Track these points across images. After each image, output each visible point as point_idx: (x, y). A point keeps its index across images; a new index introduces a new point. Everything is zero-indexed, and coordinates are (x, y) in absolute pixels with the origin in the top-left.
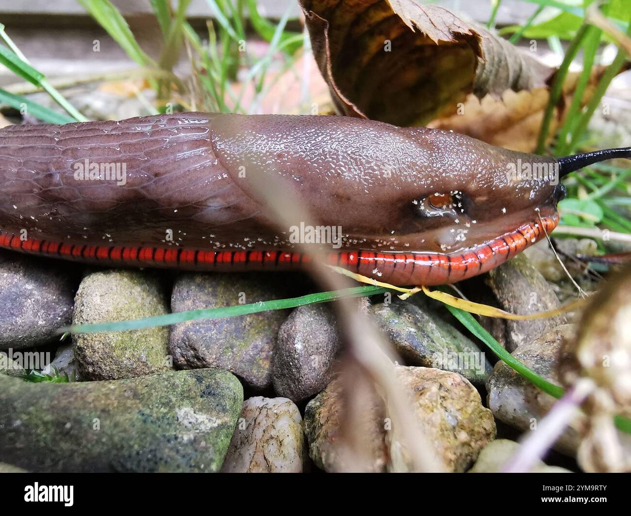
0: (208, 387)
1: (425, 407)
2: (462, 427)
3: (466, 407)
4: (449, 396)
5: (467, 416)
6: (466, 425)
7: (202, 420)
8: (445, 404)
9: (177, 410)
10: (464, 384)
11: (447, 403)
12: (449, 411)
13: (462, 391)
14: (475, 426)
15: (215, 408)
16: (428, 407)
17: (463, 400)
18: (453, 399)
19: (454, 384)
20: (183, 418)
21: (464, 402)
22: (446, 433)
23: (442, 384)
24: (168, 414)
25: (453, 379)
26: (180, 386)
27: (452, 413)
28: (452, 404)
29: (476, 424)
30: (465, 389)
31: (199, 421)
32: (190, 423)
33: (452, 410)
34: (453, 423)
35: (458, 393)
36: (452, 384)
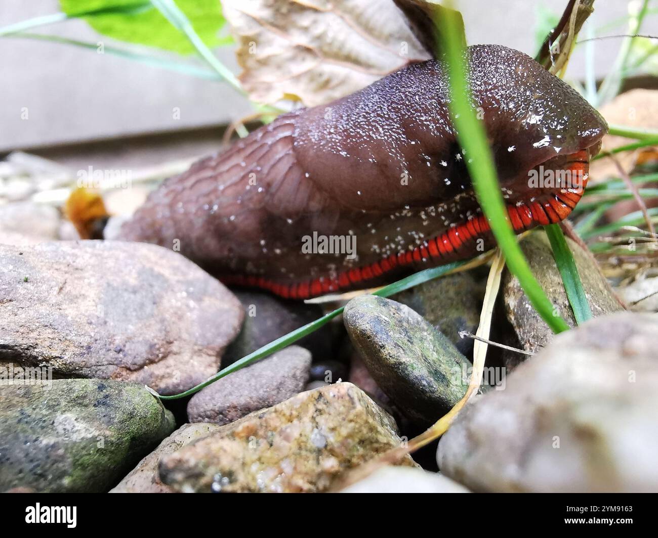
0: (106, 397)
1: (280, 414)
2: (332, 452)
3: (341, 426)
4: (327, 410)
5: (340, 439)
6: (337, 450)
7: (79, 428)
8: (318, 419)
9: (59, 413)
10: (347, 398)
11: (321, 420)
12: (320, 428)
13: (344, 406)
14: (353, 456)
15: (100, 419)
16: (284, 415)
17: (340, 418)
18: (330, 414)
19: (336, 396)
20: (60, 423)
21: (341, 420)
22: (304, 453)
23: (322, 393)
24: (47, 416)
25: (339, 390)
26: (77, 391)
27: (322, 432)
28: (326, 420)
29: (355, 453)
30: (347, 404)
31: (75, 429)
32: (65, 429)
33: (323, 427)
34: (320, 444)
35: (338, 408)
36: (334, 396)
